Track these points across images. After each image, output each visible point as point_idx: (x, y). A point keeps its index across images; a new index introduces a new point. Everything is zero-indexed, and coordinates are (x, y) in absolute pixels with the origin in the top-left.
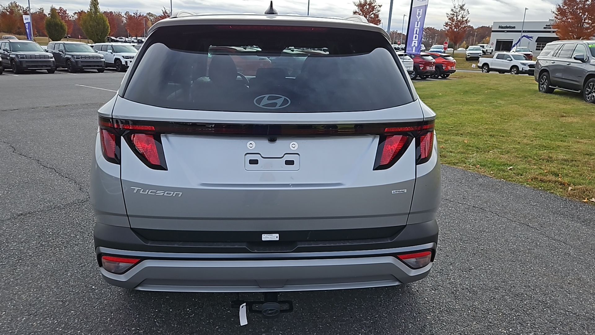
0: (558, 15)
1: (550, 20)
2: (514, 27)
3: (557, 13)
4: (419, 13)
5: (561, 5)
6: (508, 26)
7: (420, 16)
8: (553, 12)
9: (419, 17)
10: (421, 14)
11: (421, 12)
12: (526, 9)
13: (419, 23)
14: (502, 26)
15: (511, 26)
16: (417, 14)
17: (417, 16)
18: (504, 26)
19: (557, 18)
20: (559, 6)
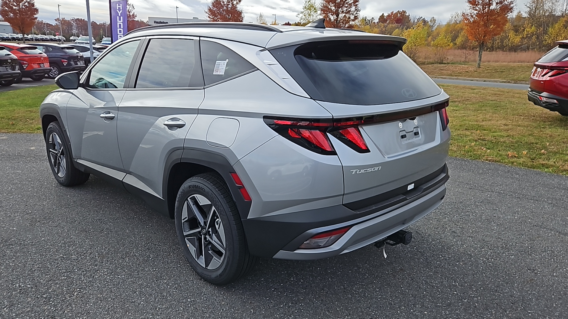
0: (210, 15)
1: (193, 18)
2: (167, 23)
3: (209, 13)
4: (119, 8)
5: (211, 7)
6: (161, 21)
7: (121, 11)
8: (207, 13)
9: (119, 11)
10: (121, 9)
11: (121, 7)
12: (177, 7)
13: (122, 17)
14: (157, 21)
15: (164, 21)
16: (118, 9)
17: (118, 11)
18: (158, 21)
19: (210, 18)
20: (209, 7)
